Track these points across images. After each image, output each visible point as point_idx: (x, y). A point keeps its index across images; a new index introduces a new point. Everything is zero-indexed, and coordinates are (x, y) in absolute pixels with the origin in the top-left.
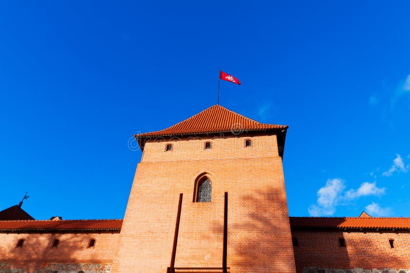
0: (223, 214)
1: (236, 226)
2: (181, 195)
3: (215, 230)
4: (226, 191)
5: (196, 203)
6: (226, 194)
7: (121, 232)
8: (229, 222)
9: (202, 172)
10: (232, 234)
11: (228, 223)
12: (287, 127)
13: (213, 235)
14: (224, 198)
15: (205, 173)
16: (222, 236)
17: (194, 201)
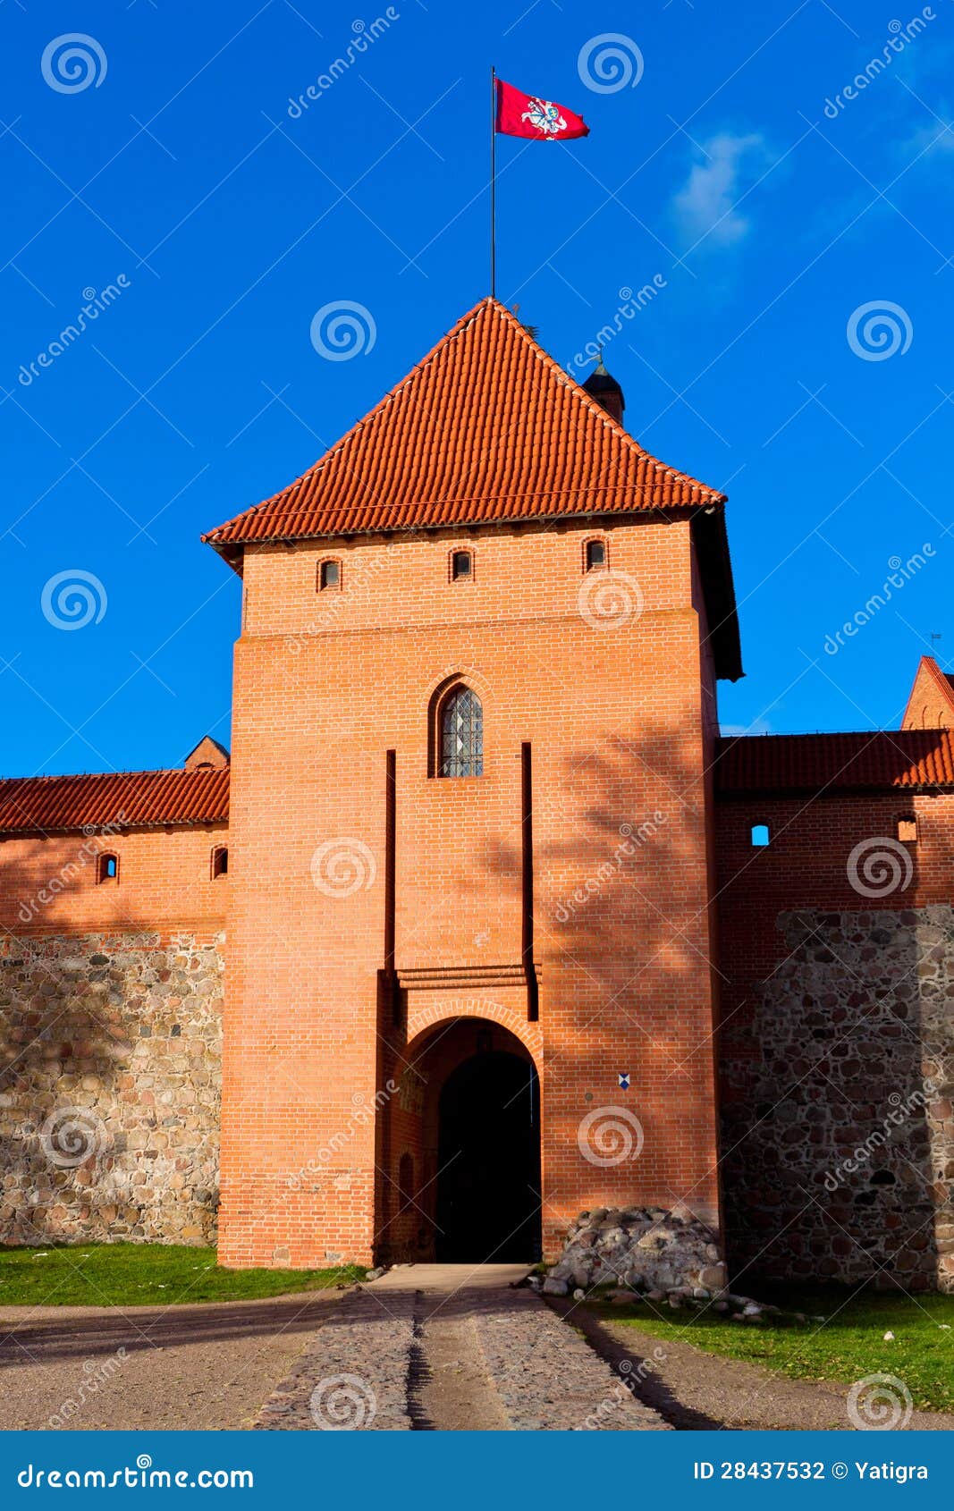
0: (518, 814)
1: (555, 851)
2: (391, 755)
3: (498, 862)
4: (527, 739)
5: (437, 781)
6: (527, 748)
7: (229, 868)
8: (537, 839)
9: (449, 671)
10: (546, 873)
11: (534, 840)
12: (724, 499)
13: (489, 879)
14: (519, 763)
15: (458, 675)
16: (518, 879)
17: (431, 774)
